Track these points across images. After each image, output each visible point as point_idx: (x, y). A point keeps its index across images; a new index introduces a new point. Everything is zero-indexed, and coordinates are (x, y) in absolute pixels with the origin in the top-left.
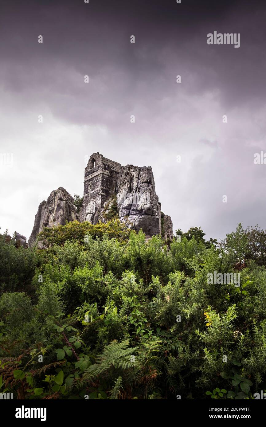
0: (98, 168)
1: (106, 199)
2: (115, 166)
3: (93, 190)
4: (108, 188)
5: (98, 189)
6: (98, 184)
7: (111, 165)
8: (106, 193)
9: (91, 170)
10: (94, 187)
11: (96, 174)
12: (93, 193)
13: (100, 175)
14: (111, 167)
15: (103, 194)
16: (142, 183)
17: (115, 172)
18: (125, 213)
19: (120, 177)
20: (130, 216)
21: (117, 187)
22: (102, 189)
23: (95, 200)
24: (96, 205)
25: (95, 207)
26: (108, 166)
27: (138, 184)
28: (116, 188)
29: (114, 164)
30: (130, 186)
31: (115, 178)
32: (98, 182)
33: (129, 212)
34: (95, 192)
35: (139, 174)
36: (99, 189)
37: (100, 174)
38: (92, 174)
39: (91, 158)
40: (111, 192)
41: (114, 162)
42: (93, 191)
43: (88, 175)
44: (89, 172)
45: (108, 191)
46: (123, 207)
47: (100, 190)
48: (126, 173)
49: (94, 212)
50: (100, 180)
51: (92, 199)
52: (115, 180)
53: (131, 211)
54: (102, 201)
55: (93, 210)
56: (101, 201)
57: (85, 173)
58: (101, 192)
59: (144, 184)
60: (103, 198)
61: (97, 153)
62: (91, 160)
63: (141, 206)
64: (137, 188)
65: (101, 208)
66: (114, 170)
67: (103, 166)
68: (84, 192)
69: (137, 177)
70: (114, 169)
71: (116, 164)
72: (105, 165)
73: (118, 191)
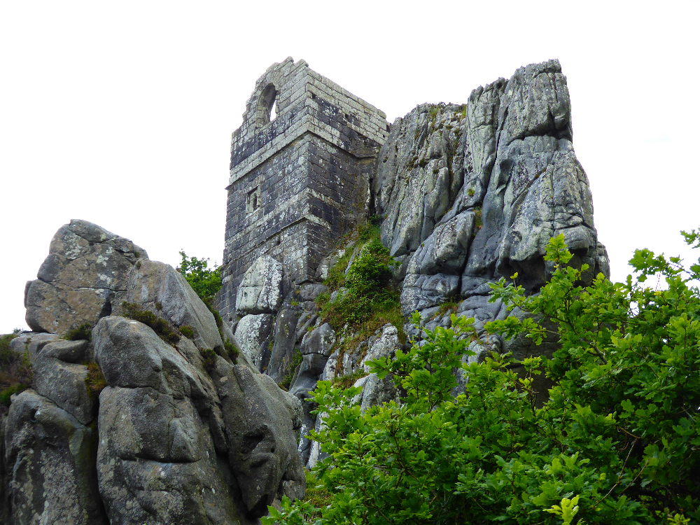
0: (292, 116)
1: (331, 248)
2: (361, 115)
3: (267, 212)
4: (336, 198)
5: (293, 201)
6: (289, 180)
7: (347, 109)
8: (328, 219)
9: (260, 134)
10: (274, 197)
11: (280, 141)
12: (270, 222)
13: (300, 142)
14: (346, 116)
15: (314, 219)
16: (522, 137)
17: (365, 138)
18: (440, 288)
19: (391, 156)
20: (464, 304)
21: (379, 194)
22: (312, 200)
23: (278, 251)
24: (283, 272)
25: (277, 278)
26: (336, 111)
27: (493, 150)
28: (372, 201)
29: (359, 107)
30: (449, 175)
31: (368, 162)
32: (289, 173)
33: (460, 283)
34: (277, 217)
35: (494, 108)
36: (294, 199)
37: (301, 137)
38: (262, 149)
39: (258, 88)
40: (351, 216)
41: (357, 101)
42: (266, 218)
43: (245, 157)
44: (249, 145)
45: (336, 213)
46: (425, 262)
47: (299, 206)
48: (418, 131)
49: (274, 303)
50: (301, 160)
51: (265, 249)
52: (369, 171)
53: (465, 278)
54: (311, 252)
55: (268, 292)
56: (305, 250)
57: (232, 153)
58: (306, 210)
59: (531, 139)
60: (316, 241)
61: (286, 61)
62: (259, 93)
63: (532, 240)
64: (489, 169)
65: (308, 282)
66: (358, 129)
67: (315, 105)
68: (229, 227)
69: (484, 123)
70: (359, 126)
71: (368, 110)
72: (323, 104)
73: (382, 210)
